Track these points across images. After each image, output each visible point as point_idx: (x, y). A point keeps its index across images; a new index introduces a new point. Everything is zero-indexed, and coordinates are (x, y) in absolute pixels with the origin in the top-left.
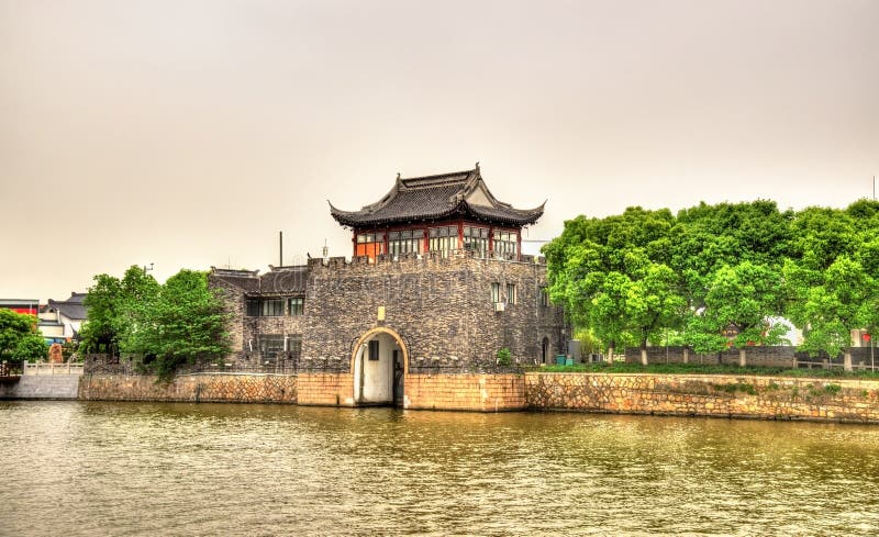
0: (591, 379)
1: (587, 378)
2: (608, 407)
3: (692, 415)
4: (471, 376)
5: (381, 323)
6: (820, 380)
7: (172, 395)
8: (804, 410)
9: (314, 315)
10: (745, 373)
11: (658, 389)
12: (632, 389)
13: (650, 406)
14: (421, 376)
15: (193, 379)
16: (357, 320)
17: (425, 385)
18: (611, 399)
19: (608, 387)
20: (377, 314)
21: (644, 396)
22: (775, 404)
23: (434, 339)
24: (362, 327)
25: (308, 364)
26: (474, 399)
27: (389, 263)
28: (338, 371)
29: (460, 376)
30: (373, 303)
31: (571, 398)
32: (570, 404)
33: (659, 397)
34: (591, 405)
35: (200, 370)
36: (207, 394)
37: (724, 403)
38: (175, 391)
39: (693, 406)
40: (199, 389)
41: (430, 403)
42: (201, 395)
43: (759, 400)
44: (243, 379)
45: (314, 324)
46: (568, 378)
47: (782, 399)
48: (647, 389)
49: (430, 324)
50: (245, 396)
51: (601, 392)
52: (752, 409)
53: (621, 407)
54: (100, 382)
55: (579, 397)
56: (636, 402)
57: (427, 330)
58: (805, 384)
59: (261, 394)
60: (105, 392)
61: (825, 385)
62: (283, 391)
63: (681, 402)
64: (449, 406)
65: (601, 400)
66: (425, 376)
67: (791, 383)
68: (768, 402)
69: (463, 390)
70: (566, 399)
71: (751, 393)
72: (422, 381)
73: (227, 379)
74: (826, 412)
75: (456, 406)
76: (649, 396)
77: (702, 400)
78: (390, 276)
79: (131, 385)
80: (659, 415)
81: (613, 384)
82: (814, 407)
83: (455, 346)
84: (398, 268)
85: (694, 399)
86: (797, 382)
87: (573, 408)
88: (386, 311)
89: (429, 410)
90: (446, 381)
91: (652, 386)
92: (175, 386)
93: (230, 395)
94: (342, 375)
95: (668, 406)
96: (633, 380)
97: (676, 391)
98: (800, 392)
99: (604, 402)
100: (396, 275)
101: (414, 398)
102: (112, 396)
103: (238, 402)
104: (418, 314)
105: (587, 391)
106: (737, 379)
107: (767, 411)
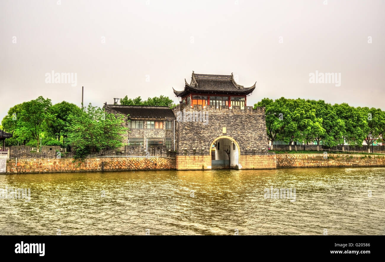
0: (288, 156)
1: (286, 155)
2: (293, 165)
3: (318, 167)
4: (270, 156)
5: (225, 134)
6: (348, 155)
7: (84, 168)
8: (345, 163)
9: (186, 129)
10: (331, 153)
11: (309, 159)
12: (301, 159)
13: (306, 165)
14: (247, 156)
15: (98, 159)
16: (212, 133)
17: (249, 160)
18: (295, 163)
19: (293, 159)
20: (222, 130)
21: (305, 161)
22: (339, 162)
23: (252, 141)
24: (214, 136)
25: (184, 151)
26: (272, 165)
27: (227, 110)
28: (202, 154)
29: (265, 156)
30: (220, 126)
31: (281, 163)
32: (281, 165)
33: (309, 161)
34: (288, 165)
35: (102, 155)
36: (108, 167)
37: (326, 163)
38: (86, 166)
39: (318, 164)
40: (103, 164)
41: (251, 166)
42: (105, 168)
43: (335, 161)
44: (131, 159)
45: (186, 134)
46: (280, 156)
47: (340, 161)
48: (305, 159)
49: (249, 135)
50: (133, 167)
51: (291, 160)
52: (333, 164)
53: (298, 165)
54: (26, 163)
55: (284, 163)
56: (302, 163)
57: (248, 138)
58: (345, 156)
59: (143, 166)
60: (31, 168)
61: (349, 156)
62: (156, 164)
63: (315, 163)
64: (260, 167)
65: (291, 163)
66: (249, 156)
67: (342, 156)
68: (337, 162)
69: (267, 161)
70: (280, 163)
71: (333, 159)
72: (247, 158)
73: (122, 159)
74: (350, 164)
75: (264, 167)
76: (306, 161)
77: (321, 162)
78: (228, 115)
79: (52, 164)
80: (309, 167)
81: (295, 158)
82: (348, 163)
83: (262, 144)
84: (232, 112)
85: (319, 162)
86: (343, 155)
87: (282, 166)
88: (227, 129)
89: (251, 169)
90: (259, 158)
91: (306, 158)
92: (86, 163)
93: (123, 167)
94: (205, 156)
95: (312, 164)
96: (301, 156)
97: (314, 159)
98: (344, 158)
99: (292, 164)
100: (231, 115)
101: (244, 165)
102: (36, 170)
103: (129, 171)
104: (243, 131)
105: (286, 160)
106: (329, 155)
107: (337, 164)
